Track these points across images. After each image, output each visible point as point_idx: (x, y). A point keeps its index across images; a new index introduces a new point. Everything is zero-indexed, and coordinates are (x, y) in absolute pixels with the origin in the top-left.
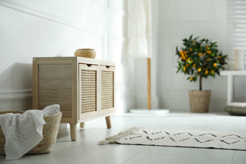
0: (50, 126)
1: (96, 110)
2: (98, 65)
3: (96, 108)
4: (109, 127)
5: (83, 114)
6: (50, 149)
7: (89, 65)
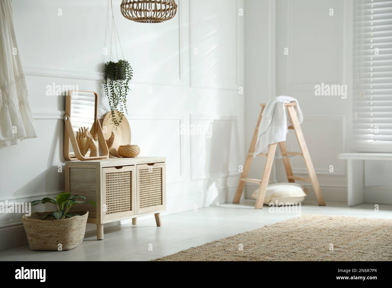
0: (65, 228)
1: (131, 210)
2: (134, 165)
3: (131, 208)
4: (158, 225)
5: (108, 215)
6: (69, 247)
7: (118, 168)
